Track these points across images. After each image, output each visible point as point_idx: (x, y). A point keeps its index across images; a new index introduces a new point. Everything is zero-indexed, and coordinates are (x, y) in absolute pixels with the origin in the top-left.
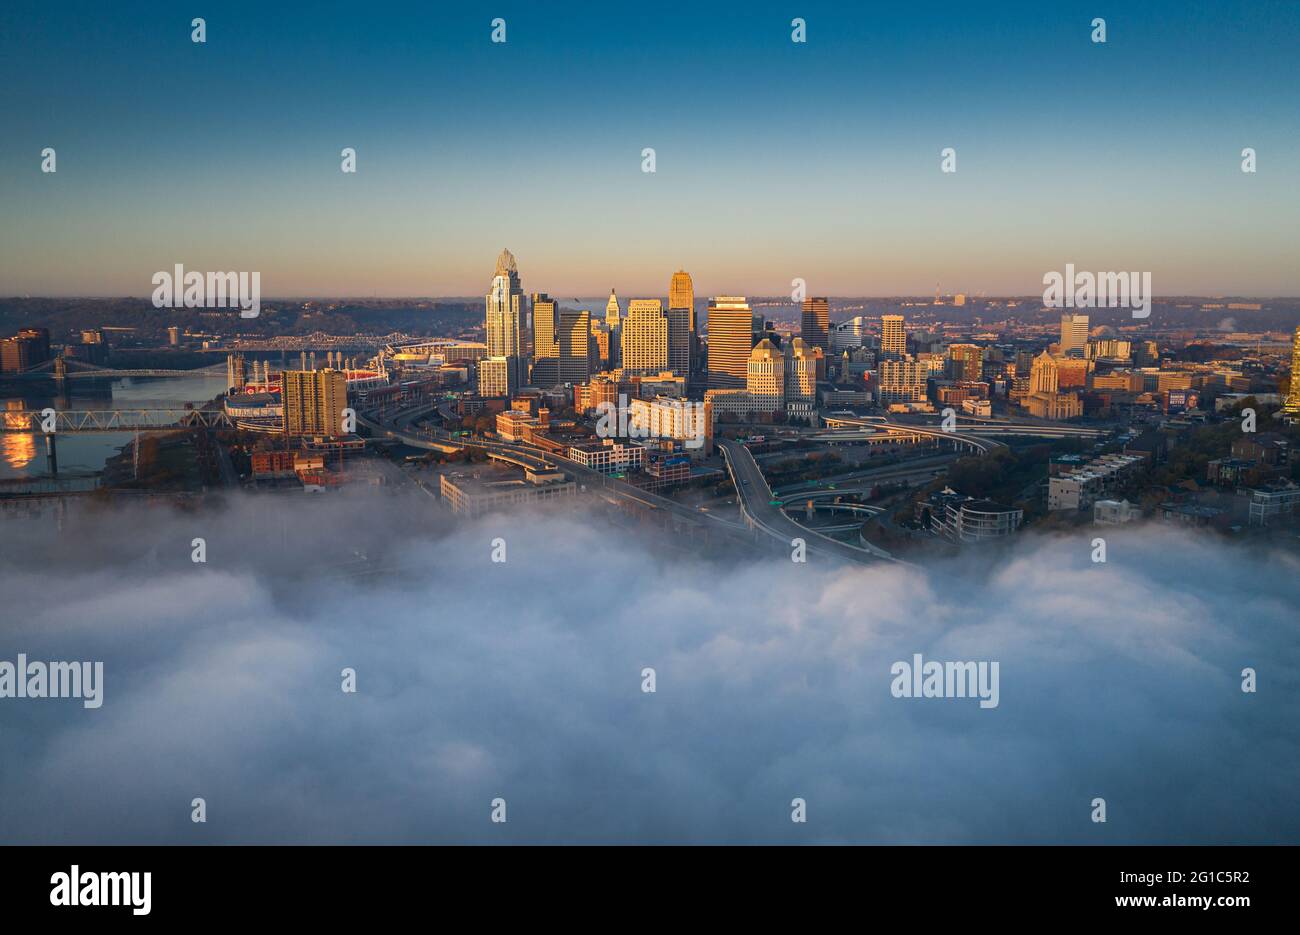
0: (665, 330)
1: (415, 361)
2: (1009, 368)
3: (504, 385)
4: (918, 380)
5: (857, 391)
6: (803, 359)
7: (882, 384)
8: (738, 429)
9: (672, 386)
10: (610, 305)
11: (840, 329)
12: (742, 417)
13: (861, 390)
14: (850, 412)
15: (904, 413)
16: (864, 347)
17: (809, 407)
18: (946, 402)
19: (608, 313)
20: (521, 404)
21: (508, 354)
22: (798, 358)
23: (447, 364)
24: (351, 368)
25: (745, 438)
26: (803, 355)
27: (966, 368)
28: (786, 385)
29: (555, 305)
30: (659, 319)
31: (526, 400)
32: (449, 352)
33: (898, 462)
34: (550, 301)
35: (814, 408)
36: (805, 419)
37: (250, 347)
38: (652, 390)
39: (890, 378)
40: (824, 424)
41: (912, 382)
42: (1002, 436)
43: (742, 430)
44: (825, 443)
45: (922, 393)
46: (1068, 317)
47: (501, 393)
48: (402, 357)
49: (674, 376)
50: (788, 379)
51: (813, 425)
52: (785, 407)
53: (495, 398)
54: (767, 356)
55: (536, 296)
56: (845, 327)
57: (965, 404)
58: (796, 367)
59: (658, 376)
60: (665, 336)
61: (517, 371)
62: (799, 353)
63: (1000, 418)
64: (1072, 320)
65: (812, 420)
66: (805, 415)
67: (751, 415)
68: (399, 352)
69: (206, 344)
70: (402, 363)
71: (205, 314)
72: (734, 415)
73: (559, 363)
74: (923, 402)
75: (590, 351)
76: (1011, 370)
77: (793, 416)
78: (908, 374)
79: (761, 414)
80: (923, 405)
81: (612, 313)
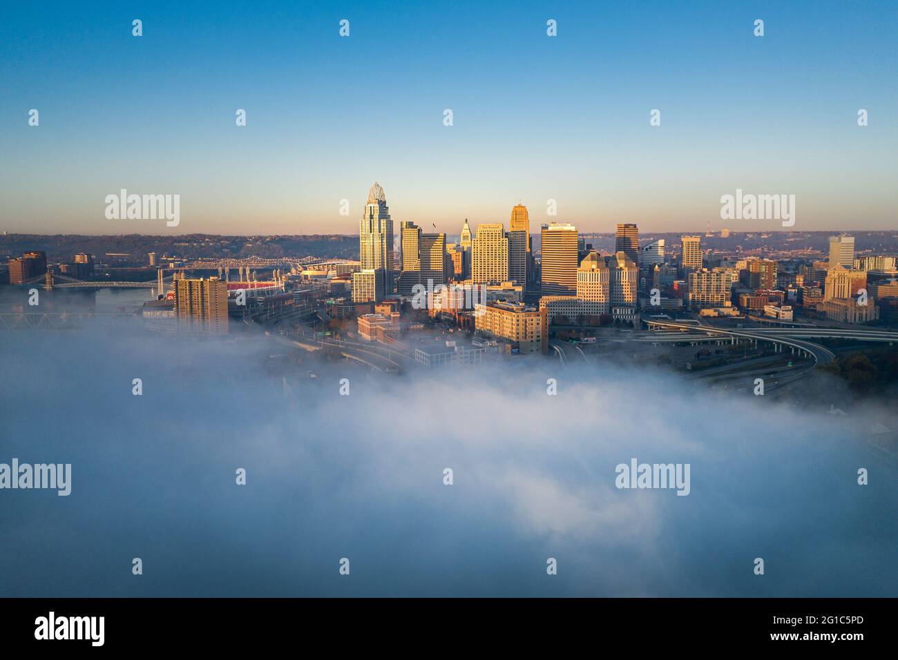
0: (506, 248)
1: (318, 276)
2: (797, 279)
3: (373, 292)
4: (723, 288)
5: (670, 298)
6: (626, 270)
7: (692, 291)
8: (570, 331)
9: (511, 293)
10: (463, 231)
11: (647, 249)
12: (573, 320)
13: (674, 298)
14: (665, 316)
15: (714, 317)
16: (667, 264)
17: (631, 311)
18: (748, 307)
19: (462, 238)
20: (383, 308)
21: (377, 267)
22: (621, 269)
23: (337, 278)
24: (251, 280)
25: (578, 339)
26: (626, 266)
27: (763, 278)
28: (611, 292)
29: (419, 230)
30: (501, 239)
31: (388, 305)
32: (339, 268)
33: (725, 364)
34: (416, 227)
35: (636, 313)
36: (628, 322)
37: (203, 266)
38: (495, 297)
39: (699, 286)
40: (645, 326)
41: (718, 289)
42: (817, 338)
43: (574, 331)
44: (650, 343)
45: (727, 300)
46: (837, 238)
47: (369, 299)
48: (308, 273)
49: (513, 286)
50: (613, 286)
51: (635, 327)
52: (611, 311)
53: (365, 303)
54: (594, 266)
55: (405, 223)
56: (650, 248)
57: (766, 308)
58: (619, 277)
59: (500, 285)
60: (506, 253)
61: (385, 281)
62: (622, 264)
63: (801, 321)
64: (840, 240)
65: (634, 322)
66: (628, 319)
67: (581, 318)
68: (305, 269)
69: (172, 265)
70: (306, 277)
71: (177, 244)
72: (565, 318)
73: (420, 275)
74: (728, 307)
75: (445, 265)
76: (799, 281)
77: (618, 319)
78: (714, 283)
79: (590, 317)
80: (729, 310)
81: (465, 238)
